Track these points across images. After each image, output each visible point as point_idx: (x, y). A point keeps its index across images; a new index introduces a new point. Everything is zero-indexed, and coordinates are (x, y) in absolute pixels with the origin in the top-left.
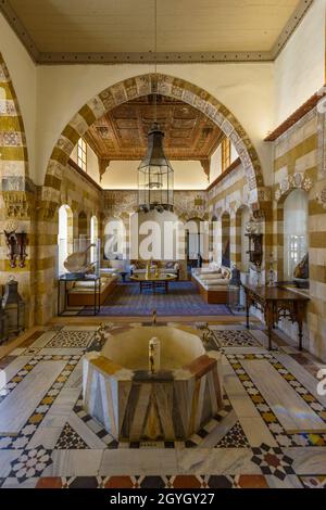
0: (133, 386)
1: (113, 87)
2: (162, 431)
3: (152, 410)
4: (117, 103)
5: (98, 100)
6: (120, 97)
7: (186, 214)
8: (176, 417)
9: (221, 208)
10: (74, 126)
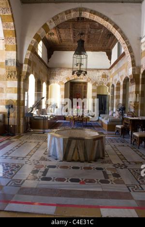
0: (69, 140)
1: (60, 14)
2: (79, 158)
3: (76, 149)
4: (61, 21)
5: (52, 21)
6: (63, 19)
7: (97, 83)
8: (85, 153)
9: (116, 80)
10: (39, 34)
